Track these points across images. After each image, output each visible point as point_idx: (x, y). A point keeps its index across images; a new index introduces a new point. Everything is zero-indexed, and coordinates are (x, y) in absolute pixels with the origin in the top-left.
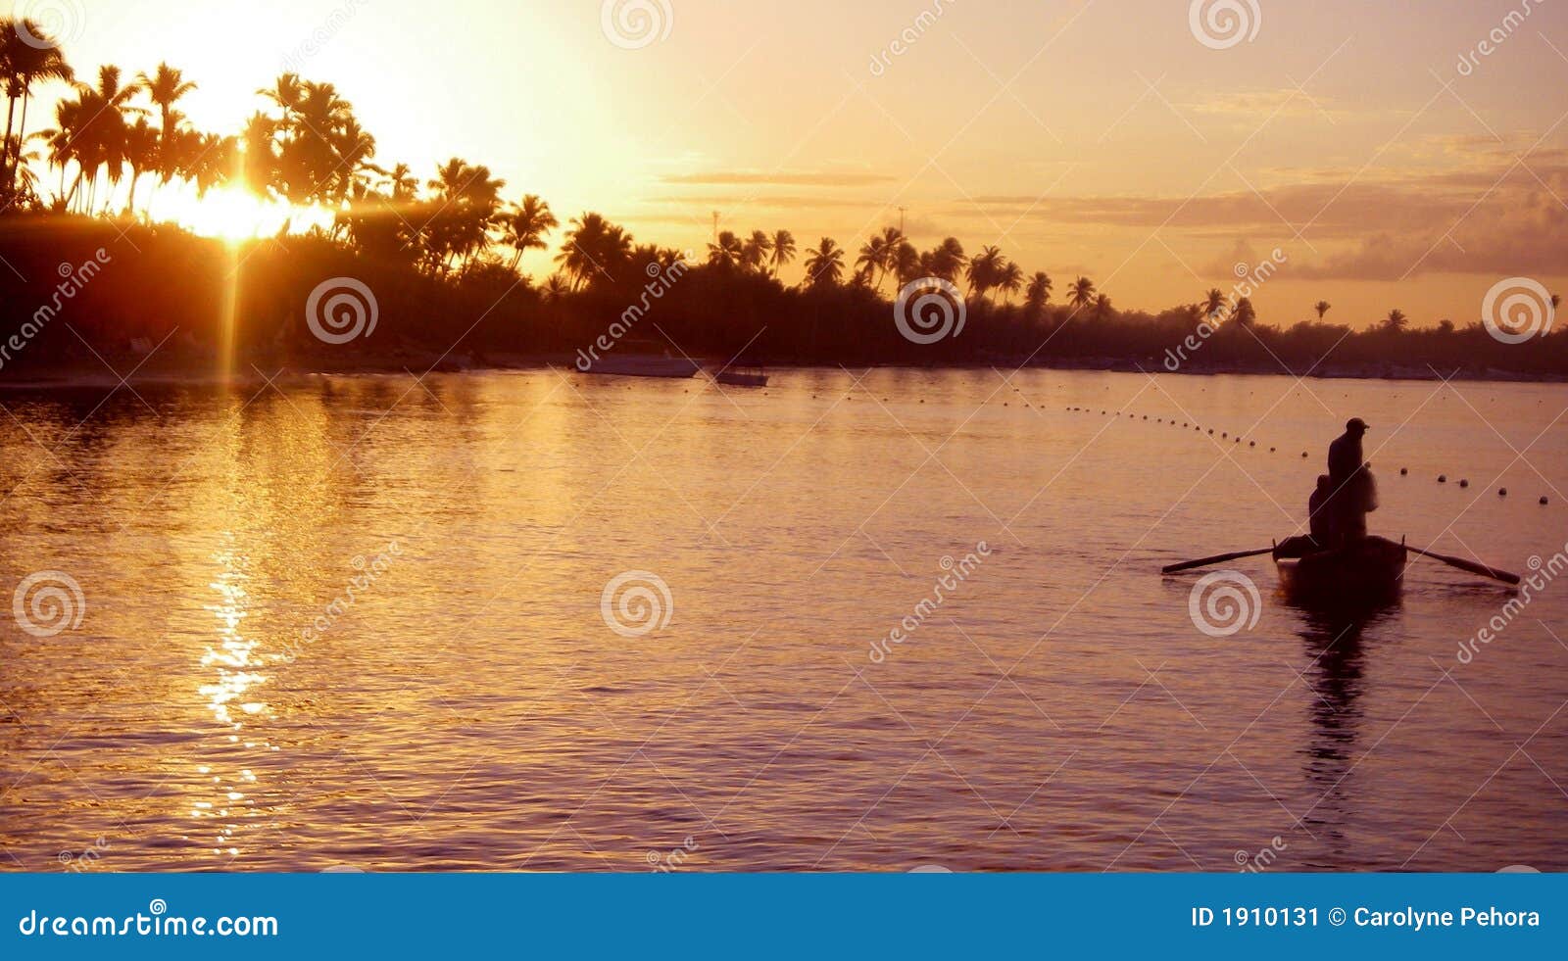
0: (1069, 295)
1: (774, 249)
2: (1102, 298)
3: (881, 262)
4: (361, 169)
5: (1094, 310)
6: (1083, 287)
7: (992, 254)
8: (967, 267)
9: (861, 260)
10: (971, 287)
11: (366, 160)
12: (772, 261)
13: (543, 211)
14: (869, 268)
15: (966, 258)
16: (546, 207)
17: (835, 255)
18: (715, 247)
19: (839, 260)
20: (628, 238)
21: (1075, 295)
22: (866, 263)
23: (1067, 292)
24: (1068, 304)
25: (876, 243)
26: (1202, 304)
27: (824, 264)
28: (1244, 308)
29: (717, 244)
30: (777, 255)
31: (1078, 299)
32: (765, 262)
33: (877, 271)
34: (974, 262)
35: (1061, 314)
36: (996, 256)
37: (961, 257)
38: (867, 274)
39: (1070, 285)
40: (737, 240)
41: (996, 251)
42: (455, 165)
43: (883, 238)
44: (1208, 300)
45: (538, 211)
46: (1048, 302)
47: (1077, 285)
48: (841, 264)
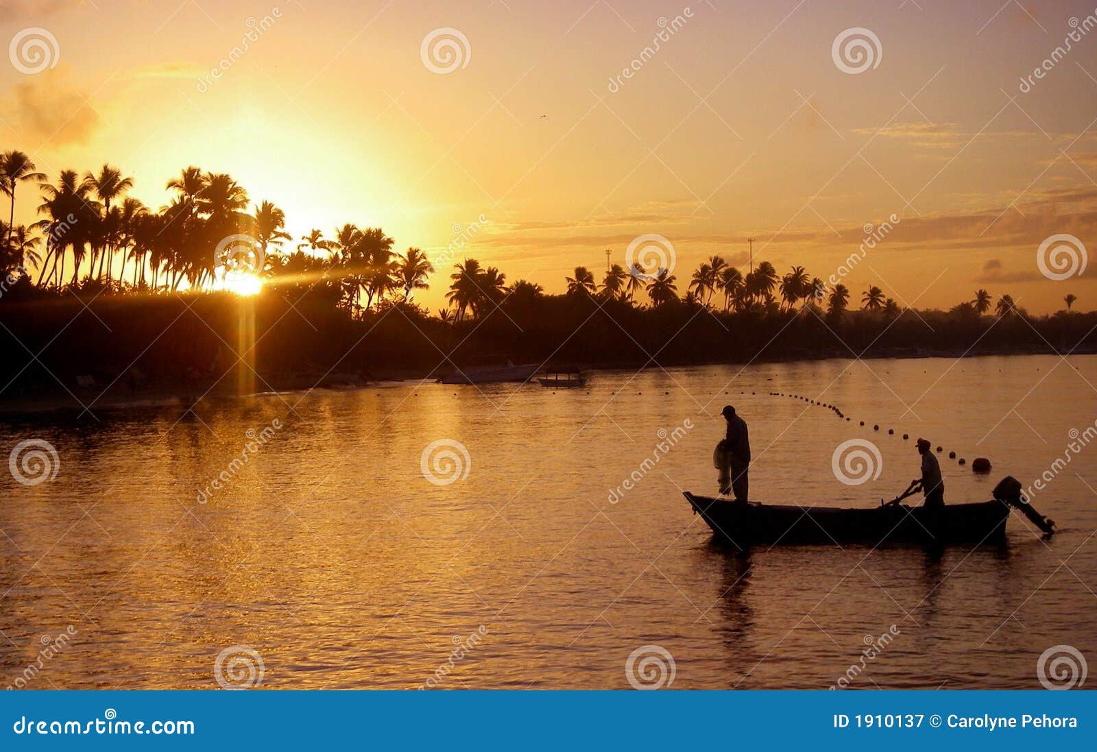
0: (863, 300)
1: (629, 278)
2: (890, 301)
3: (710, 285)
4: (276, 237)
5: (885, 311)
6: (875, 293)
7: (799, 272)
8: (780, 284)
9: (694, 283)
10: (784, 299)
11: (278, 229)
12: (629, 287)
13: (422, 260)
14: (700, 289)
15: (777, 277)
16: (425, 258)
17: (670, 280)
18: (572, 280)
19: (672, 284)
20: (502, 276)
21: (868, 301)
22: (698, 285)
23: (862, 299)
24: (864, 307)
25: (705, 268)
26: (972, 302)
27: (662, 288)
28: (1006, 302)
29: (573, 277)
30: (632, 282)
31: (870, 303)
32: (623, 288)
33: (707, 291)
34: (785, 280)
35: (858, 316)
36: (803, 274)
37: (774, 276)
38: (699, 295)
39: (864, 293)
40: (589, 273)
41: (802, 271)
42: (348, 229)
43: (710, 264)
44: (976, 298)
45: (419, 260)
46: (847, 308)
47: (869, 293)
48: (675, 288)
